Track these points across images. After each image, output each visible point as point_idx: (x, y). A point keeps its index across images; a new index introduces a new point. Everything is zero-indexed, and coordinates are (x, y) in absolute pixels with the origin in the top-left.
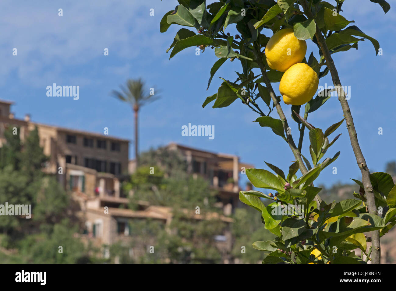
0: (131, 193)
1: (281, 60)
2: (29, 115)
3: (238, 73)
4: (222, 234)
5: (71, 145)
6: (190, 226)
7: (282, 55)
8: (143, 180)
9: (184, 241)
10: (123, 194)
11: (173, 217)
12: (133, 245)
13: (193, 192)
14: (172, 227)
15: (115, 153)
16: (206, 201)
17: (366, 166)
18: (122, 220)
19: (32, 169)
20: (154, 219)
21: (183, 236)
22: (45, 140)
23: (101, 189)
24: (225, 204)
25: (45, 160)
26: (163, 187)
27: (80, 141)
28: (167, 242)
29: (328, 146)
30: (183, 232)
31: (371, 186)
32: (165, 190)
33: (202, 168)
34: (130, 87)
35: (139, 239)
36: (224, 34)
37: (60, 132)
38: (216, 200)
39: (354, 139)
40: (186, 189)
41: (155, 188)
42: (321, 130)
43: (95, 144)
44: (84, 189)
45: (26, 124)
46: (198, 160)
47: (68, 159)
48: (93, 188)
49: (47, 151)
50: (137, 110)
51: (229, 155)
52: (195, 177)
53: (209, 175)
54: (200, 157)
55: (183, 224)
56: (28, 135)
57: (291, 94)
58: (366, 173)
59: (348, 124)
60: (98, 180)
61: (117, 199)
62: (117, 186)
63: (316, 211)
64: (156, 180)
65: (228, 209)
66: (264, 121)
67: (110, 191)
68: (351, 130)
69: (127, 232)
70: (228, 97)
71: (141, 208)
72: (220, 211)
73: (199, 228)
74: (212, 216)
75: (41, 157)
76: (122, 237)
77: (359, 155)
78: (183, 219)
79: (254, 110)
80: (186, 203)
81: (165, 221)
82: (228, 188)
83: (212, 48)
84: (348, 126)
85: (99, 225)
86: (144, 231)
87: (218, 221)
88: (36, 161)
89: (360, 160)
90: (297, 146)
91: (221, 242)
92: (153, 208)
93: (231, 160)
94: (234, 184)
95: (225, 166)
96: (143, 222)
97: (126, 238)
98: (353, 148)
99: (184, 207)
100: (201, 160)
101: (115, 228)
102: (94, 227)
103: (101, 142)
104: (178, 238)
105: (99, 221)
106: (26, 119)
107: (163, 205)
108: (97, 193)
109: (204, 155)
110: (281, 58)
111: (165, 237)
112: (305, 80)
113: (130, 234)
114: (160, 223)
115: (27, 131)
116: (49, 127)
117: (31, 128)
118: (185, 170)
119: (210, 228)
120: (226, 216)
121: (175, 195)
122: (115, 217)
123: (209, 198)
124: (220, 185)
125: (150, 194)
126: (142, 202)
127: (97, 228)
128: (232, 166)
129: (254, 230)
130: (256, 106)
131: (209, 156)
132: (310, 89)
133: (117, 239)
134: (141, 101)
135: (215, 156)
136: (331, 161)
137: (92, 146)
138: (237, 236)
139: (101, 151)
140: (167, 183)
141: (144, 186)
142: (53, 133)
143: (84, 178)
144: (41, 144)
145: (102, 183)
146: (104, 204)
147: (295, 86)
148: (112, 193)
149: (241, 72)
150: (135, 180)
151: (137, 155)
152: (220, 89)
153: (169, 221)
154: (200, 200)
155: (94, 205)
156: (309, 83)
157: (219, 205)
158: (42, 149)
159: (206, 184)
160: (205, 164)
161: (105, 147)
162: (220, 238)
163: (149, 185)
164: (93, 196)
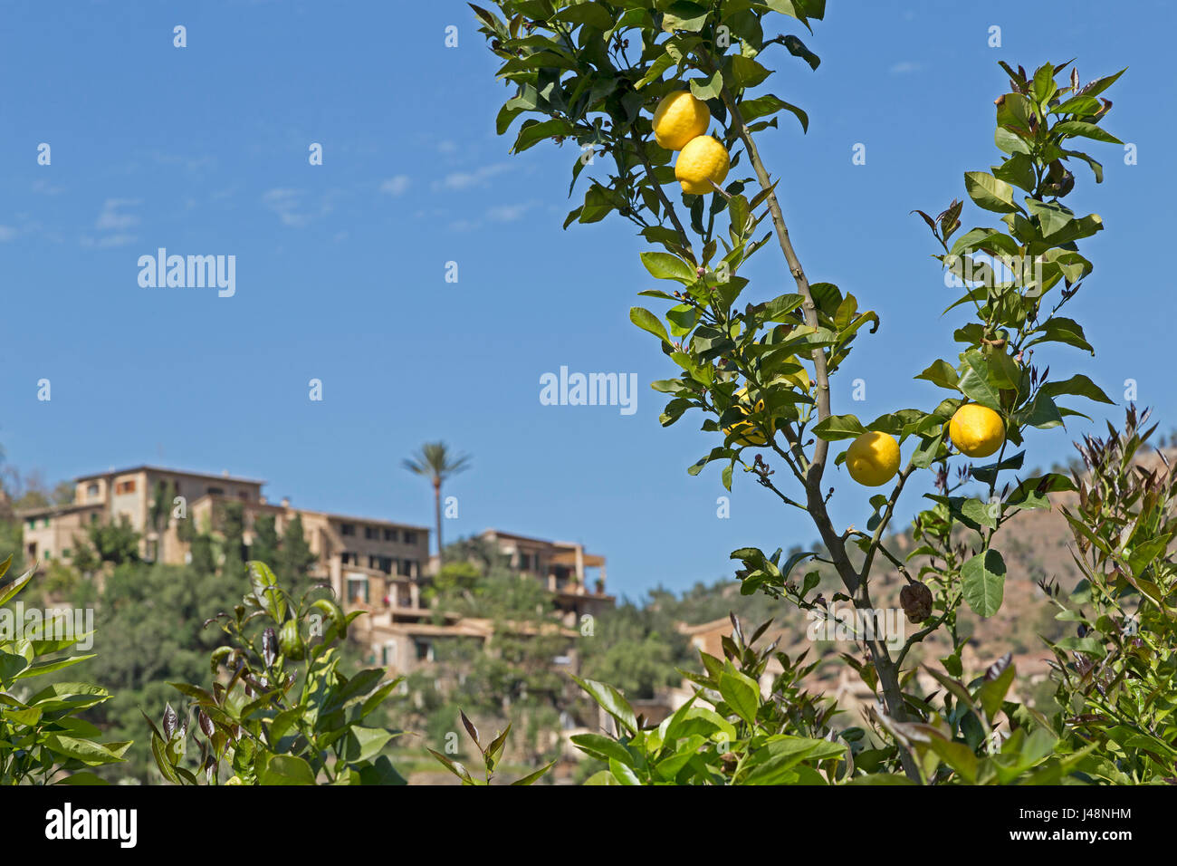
0: (435, 602)
1: (676, 132)
2: (287, 499)
3: (611, 177)
4: (564, 654)
5: (348, 538)
6: (517, 644)
7: (678, 126)
8: (451, 583)
9: (510, 666)
10: (423, 604)
11: (495, 633)
12: (440, 674)
13: (520, 597)
14: (493, 647)
15: (410, 547)
16: (539, 609)
17: (802, 274)
18: (422, 640)
19: (295, 574)
20: (468, 637)
21: (510, 659)
22: (311, 533)
23: (393, 597)
24: (567, 612)
25: (313, 559)
26: (479, 591)
27: (360, 532)
28: (488, 669)
29: (756, 223)
30: (509, 654)
31: (812, 301)
32: (482, 595)
33: (532, 563)
34: (428, 456)
35: (448, 665)
36: (588, 123)
37: (332, 520)
38: (553, 607)
39: (784, 238)
40: (511, 593)
41: (468, 594)
42: (746, 199)
43: (382, 535)
44: (368, 599)
45: (282, 511)
46: (527, 552)
47: (345, 558)
48: (380, 597)
49: (315, 548)
50: (438, 486)
51: (569, 544)
52: (523, 576)
53: (542, 572)
54: (530, 548)
55: (509, 642)
56: (287, 526)
57: (692, 178)
58: (803, 284)
59: (775, 216)
60: (388, 584)
61: (414, 610)
62: (415, 592)
63: (740, 316)
64: (467, 583)
65: (570, 619)
66: (652, 234)
67: (405, 600)
68: (779, 224)
69: (430, 656)
70: (600, 207)
71: (449, 622)
72: (559, 622)
73: (531, 647)
74: (548, 629)
75: (306, 556)
76: (423, 664)
77: (792, 259)
78: (508, 635)
79: (638, 224)
80: (511, 613)
81: (482, 639)
82: (570, 589)
83: (574, 139)
84: (775, 219)
85: (390, 648)
86: (454, 654)
87: (559, 637)
88: (301, 562)
89: (794, 266)
90: (706, 230)
91: (563, 664)
92: (467, 621)
93: (572, 550)
94: (577, 583)
95: (563, 560)
96: (453, 642)
97: (429, 665)
98: (784, 249)
99: (509, 618)
100: (531, 552)
101: (413, 651)
102: (384, 651)
103: (390, 532)
104: (503, 663)
105: (391, 642)
106: (284, 504)
107: (479, 616)
108: (386, 603)
109: (534, 545)
110: (674, 130)
111: (483, 661)
112: (711, 157)
113: (436, 659)
114: (476, 642)
115: (285, 521)
116: (315, 515)
117: (291, 517)
118: (509, 566)
119: (546, 646)
120: (569, 629)
121: (496, 601)
122: (413, 637)
123: (544, 604)
124: (558, 586)
125: (459, 601)
126: (450, 614)
127: (388, 653)
128: (574, 559)
129: (609, 646)
130: (640, 218)
131: (542, 547)
132: (718, 169)
133: (417, 667)
134: (443, 473)
135: (550, 545)
136: (757, 246)
137: (377, 538)
138: (584, 657)
139: (390, 544)
140: (484, 586)
141: (451, 589)
142: (323, 523)
143: (367, 583)
144: (306, 537)
145: (394, 589)
146: (398, 619)
147: (698, 166)
148: (409, 603)
149: (616, 174)
150: (440, 584)
151: (440, 548)
152: (589, 195)
153: (489, 639)
154: (532, 608)
155: (384, 620)
156: (717, 161)
157: (558, 614)
158: (307, 546)
159: (539, 584)
160: (537, 558)
161: (395, 539)
162: (560, 660)
163: (460, 589)
164: (380, 609)
